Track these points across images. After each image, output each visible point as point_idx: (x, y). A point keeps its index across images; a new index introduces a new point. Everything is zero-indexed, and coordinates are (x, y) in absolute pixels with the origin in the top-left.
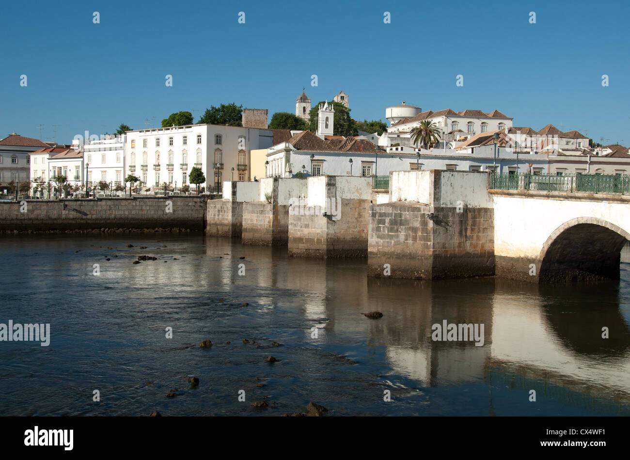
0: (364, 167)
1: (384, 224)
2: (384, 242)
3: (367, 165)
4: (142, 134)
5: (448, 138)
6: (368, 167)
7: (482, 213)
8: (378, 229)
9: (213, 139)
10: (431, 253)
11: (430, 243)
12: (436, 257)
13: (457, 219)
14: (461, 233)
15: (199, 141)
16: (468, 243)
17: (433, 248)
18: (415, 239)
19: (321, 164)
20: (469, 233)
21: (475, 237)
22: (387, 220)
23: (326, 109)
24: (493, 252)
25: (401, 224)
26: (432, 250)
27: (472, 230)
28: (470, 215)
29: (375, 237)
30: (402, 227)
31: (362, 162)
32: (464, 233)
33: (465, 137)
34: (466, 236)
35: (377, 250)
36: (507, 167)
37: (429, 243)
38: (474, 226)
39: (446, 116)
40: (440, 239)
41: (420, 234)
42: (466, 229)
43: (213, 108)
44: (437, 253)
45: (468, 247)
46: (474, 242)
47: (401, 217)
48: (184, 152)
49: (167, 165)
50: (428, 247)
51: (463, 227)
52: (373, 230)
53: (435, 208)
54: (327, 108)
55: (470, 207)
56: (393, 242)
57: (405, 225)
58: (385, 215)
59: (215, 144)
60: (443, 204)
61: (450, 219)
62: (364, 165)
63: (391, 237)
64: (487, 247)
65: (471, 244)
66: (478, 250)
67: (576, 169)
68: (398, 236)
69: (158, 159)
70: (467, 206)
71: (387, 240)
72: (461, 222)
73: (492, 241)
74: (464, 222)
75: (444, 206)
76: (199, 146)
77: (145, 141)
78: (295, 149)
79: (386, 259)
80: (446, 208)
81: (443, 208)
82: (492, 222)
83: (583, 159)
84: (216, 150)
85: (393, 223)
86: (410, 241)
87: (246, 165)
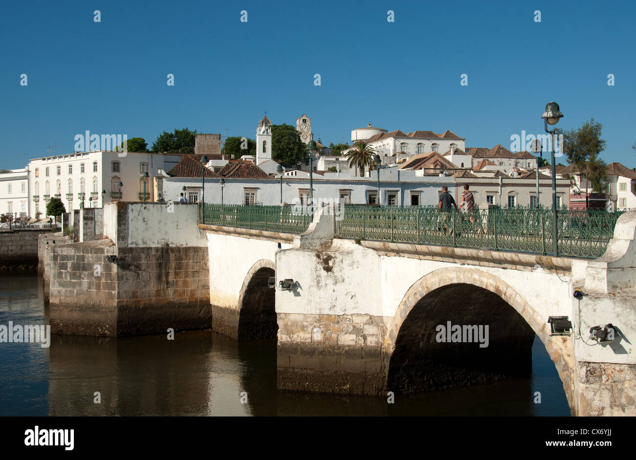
0: (246, 194)
1: (66, 269)
2: (66, 291)
3: (250, 192)
4: (45, 162)
5: (389, 160)
6: (252, 194)
7: (191, 254)
8: (60, 275)
9: (110, 167)
10: (115, 304)
11: (115, 292)
12: (122, 309)
13: (154, 261)
14: (159, 278)
15: (95, 169)
16: (170, 291)
17: (118, 298)
18: (98, 287)
19: (198, 192)
20: (171, 278)
21: (181, 283)
22: (69, 264)
23: (264, 133)
24: (208, 300)
25: (84, 269)
26: (116, 300)
27: (176, 274)
28: (172, 256)
29: (57, 285)
30: (85, 272)
31: (245, 188)
32: (164, 279)
33: (403, 160)
34: (168, 283)
35: (59, 301)
36: (409, 190)
37: (113, 292)
38: (180, 269)
39: (394, 138)
40: (130, 286)
41: (103, 280)
42: (167, 274)
43: (166, 134)
44: (124, 304)
45: (171, 295)
46: (180, 289)
47: (83, 260)
48: (82, 181)
49: (67, 194)
50: (111, 296)
51: (163, 271)
52: (54, 276)
53: (119, 249)
54: (264, 131)
55: (174, 246)
56: (75, 291)
57: (88, 270)
58: (66, 258)
59: (112, 172)
60: (132, 243)
61: (143, 261)
62: (247, 192)
63: (74, 285)
64: (199, 295)
65: (175, 291)
66: (186, 298)
67: (486, 192)
68: (80, 284)
69: (59, 188)
70: (168, 245)
71: (69, 289)
72: (160, 265)
73: (206, 287)
74: (163, 265)
75: (134, 246)
76: (95, 174)
77: (47, 169)
78: (169, 176)
79: (69, 312)
80: (137, 249)
81: (131, 249)
82: (206, 264)
83: (494, 181)
84: (113, 178)
85: (76, 267)
86: (94, 290)
87: (149, 194)
